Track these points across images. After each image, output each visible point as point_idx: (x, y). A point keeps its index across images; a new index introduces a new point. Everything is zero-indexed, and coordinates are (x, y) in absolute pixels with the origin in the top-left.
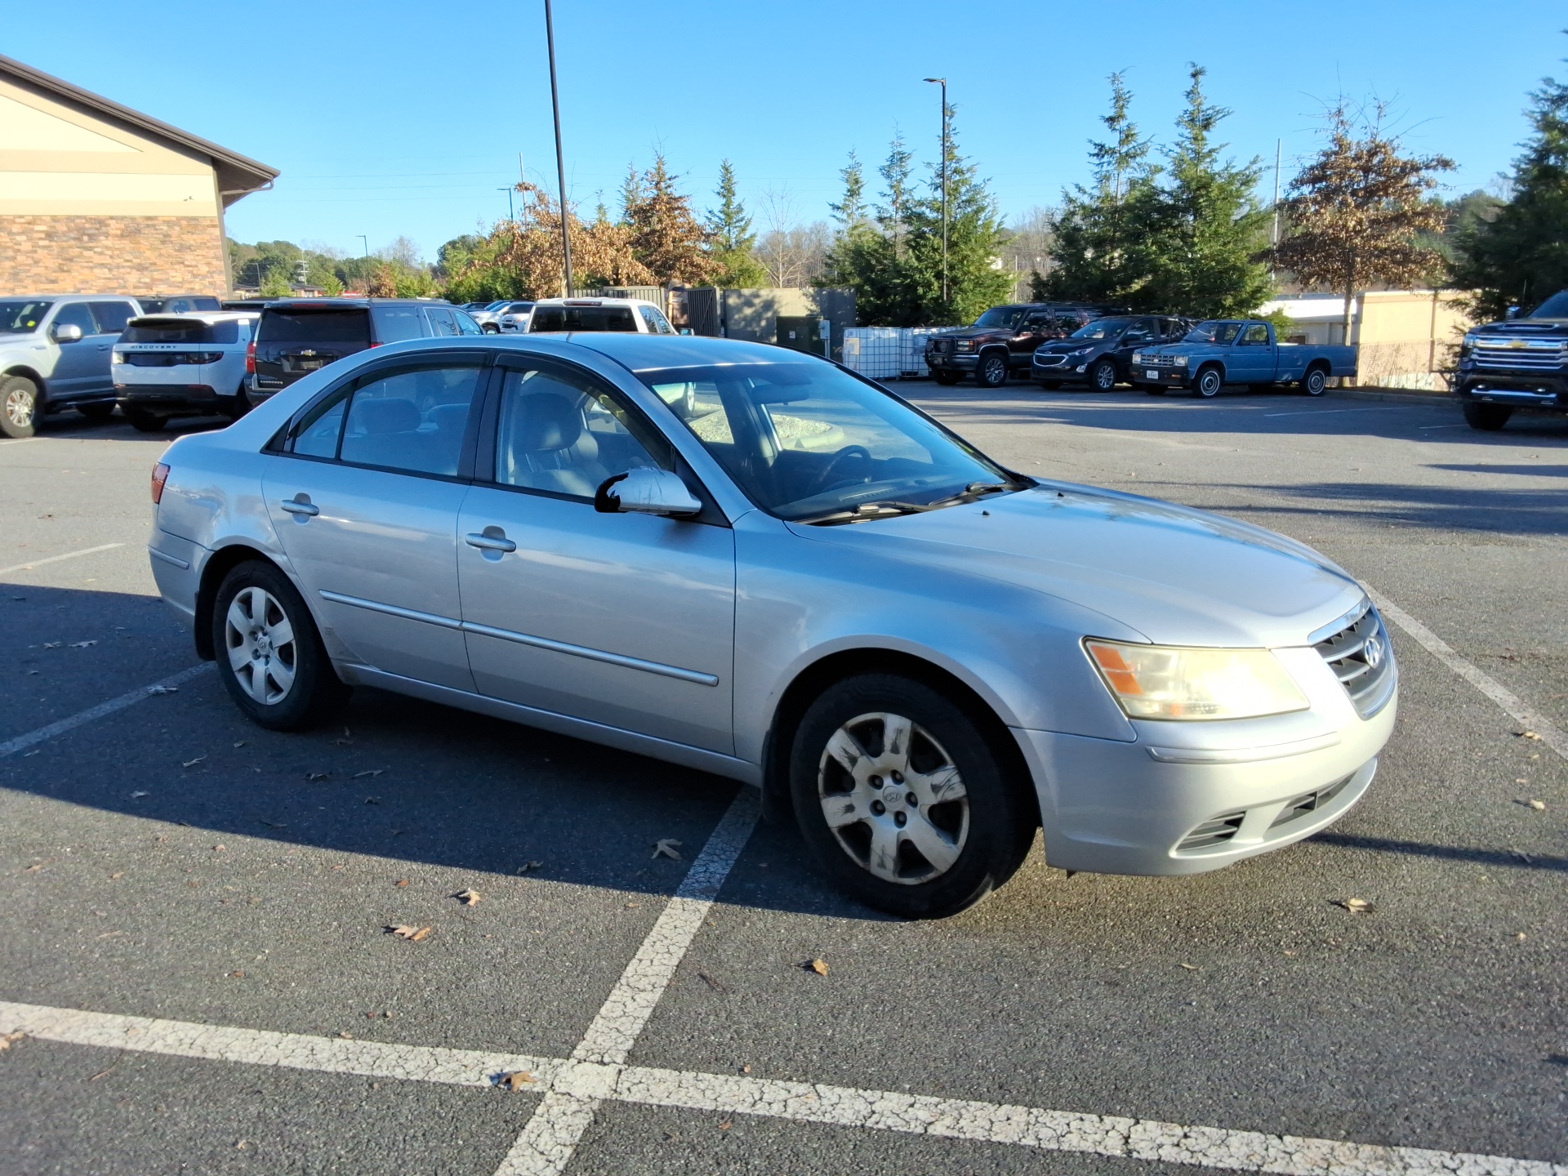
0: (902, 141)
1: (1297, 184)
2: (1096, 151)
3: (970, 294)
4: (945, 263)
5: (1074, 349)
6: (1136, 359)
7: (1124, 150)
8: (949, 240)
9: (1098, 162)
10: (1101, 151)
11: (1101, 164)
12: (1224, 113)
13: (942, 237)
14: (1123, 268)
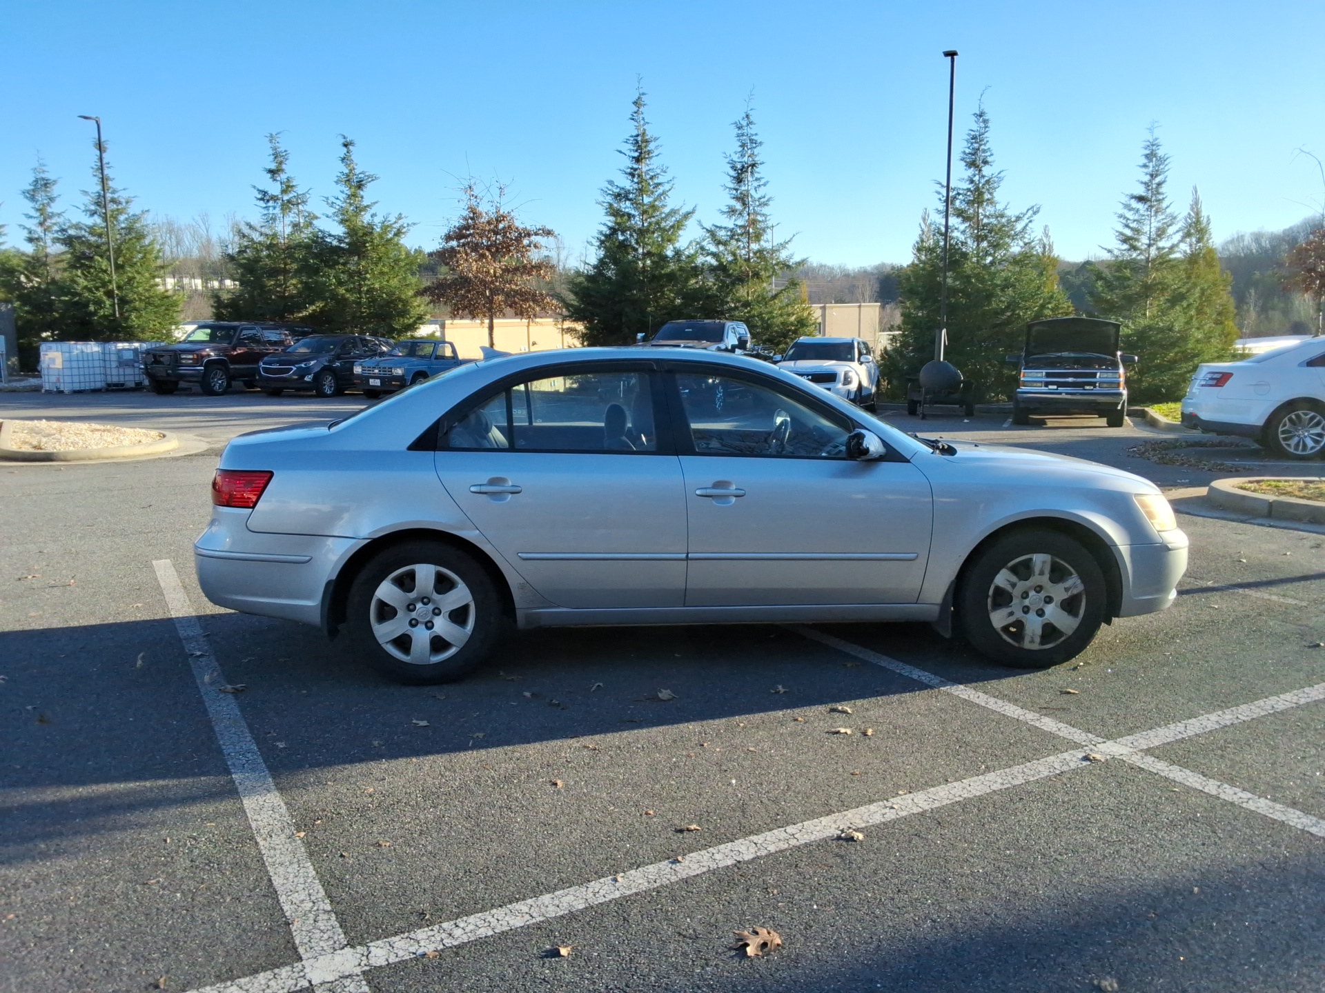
0: (45, 168)
1: (448, 238)
2: (260, 196)
3: (143, 313)
4: (114, 283)
5: (301, 362)
6: (358, 370)
7: (286, 198)
8: (116, 263)
9: (265, 205)
10: (265, 197)
11: (267, 208)
12: (373, 178)
13: (109, 259)
14: (300, 294)
